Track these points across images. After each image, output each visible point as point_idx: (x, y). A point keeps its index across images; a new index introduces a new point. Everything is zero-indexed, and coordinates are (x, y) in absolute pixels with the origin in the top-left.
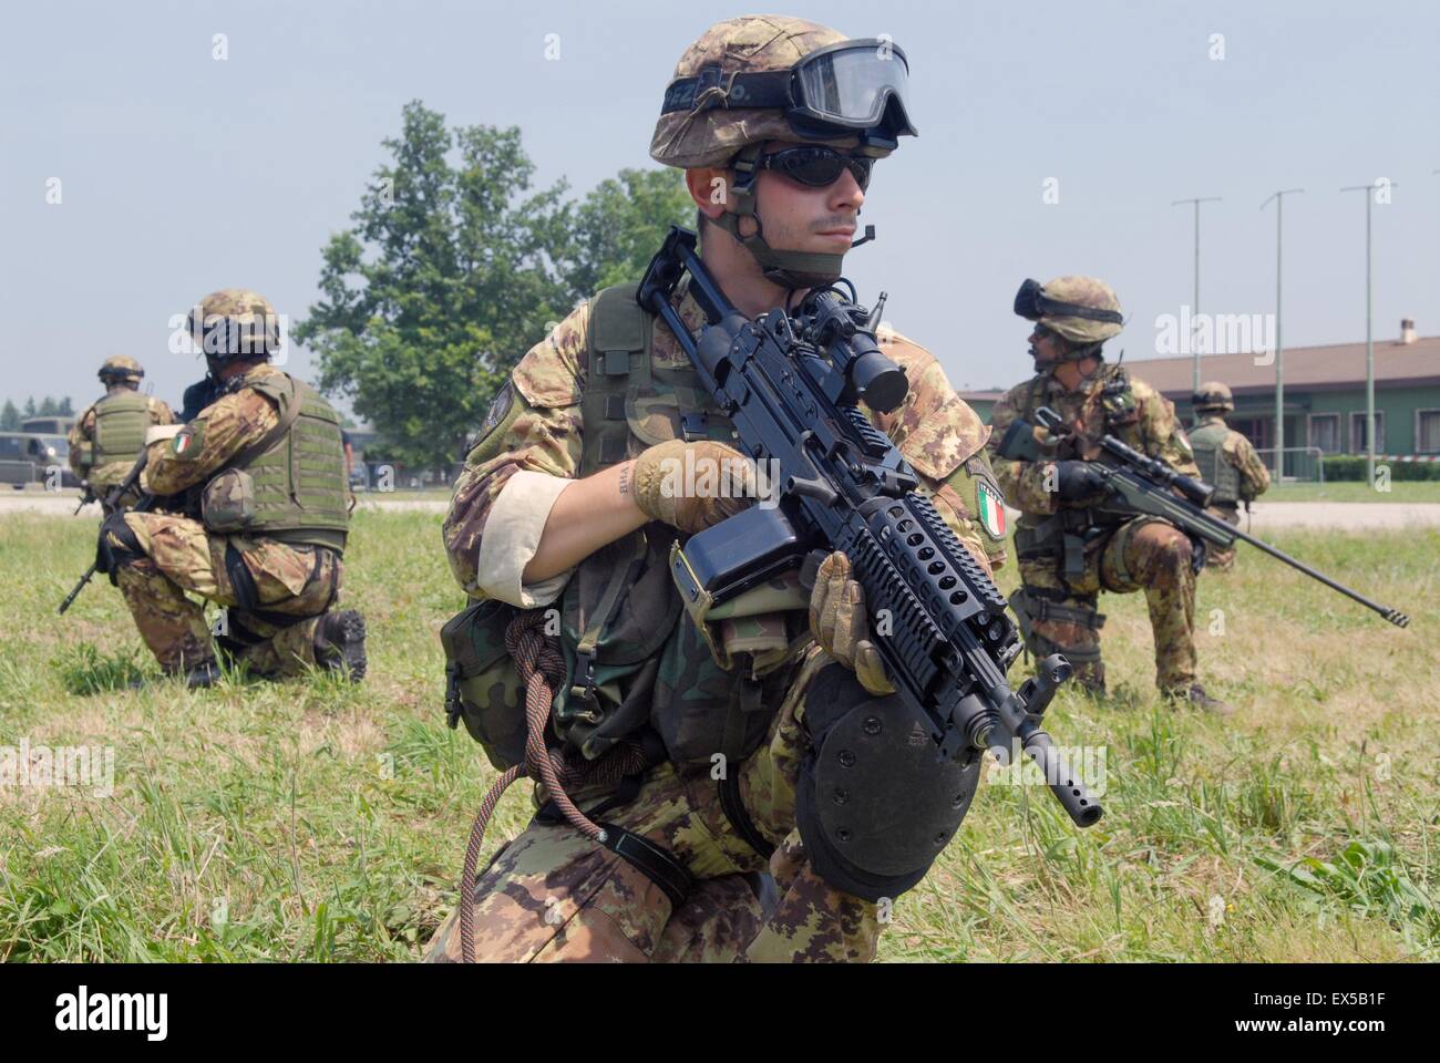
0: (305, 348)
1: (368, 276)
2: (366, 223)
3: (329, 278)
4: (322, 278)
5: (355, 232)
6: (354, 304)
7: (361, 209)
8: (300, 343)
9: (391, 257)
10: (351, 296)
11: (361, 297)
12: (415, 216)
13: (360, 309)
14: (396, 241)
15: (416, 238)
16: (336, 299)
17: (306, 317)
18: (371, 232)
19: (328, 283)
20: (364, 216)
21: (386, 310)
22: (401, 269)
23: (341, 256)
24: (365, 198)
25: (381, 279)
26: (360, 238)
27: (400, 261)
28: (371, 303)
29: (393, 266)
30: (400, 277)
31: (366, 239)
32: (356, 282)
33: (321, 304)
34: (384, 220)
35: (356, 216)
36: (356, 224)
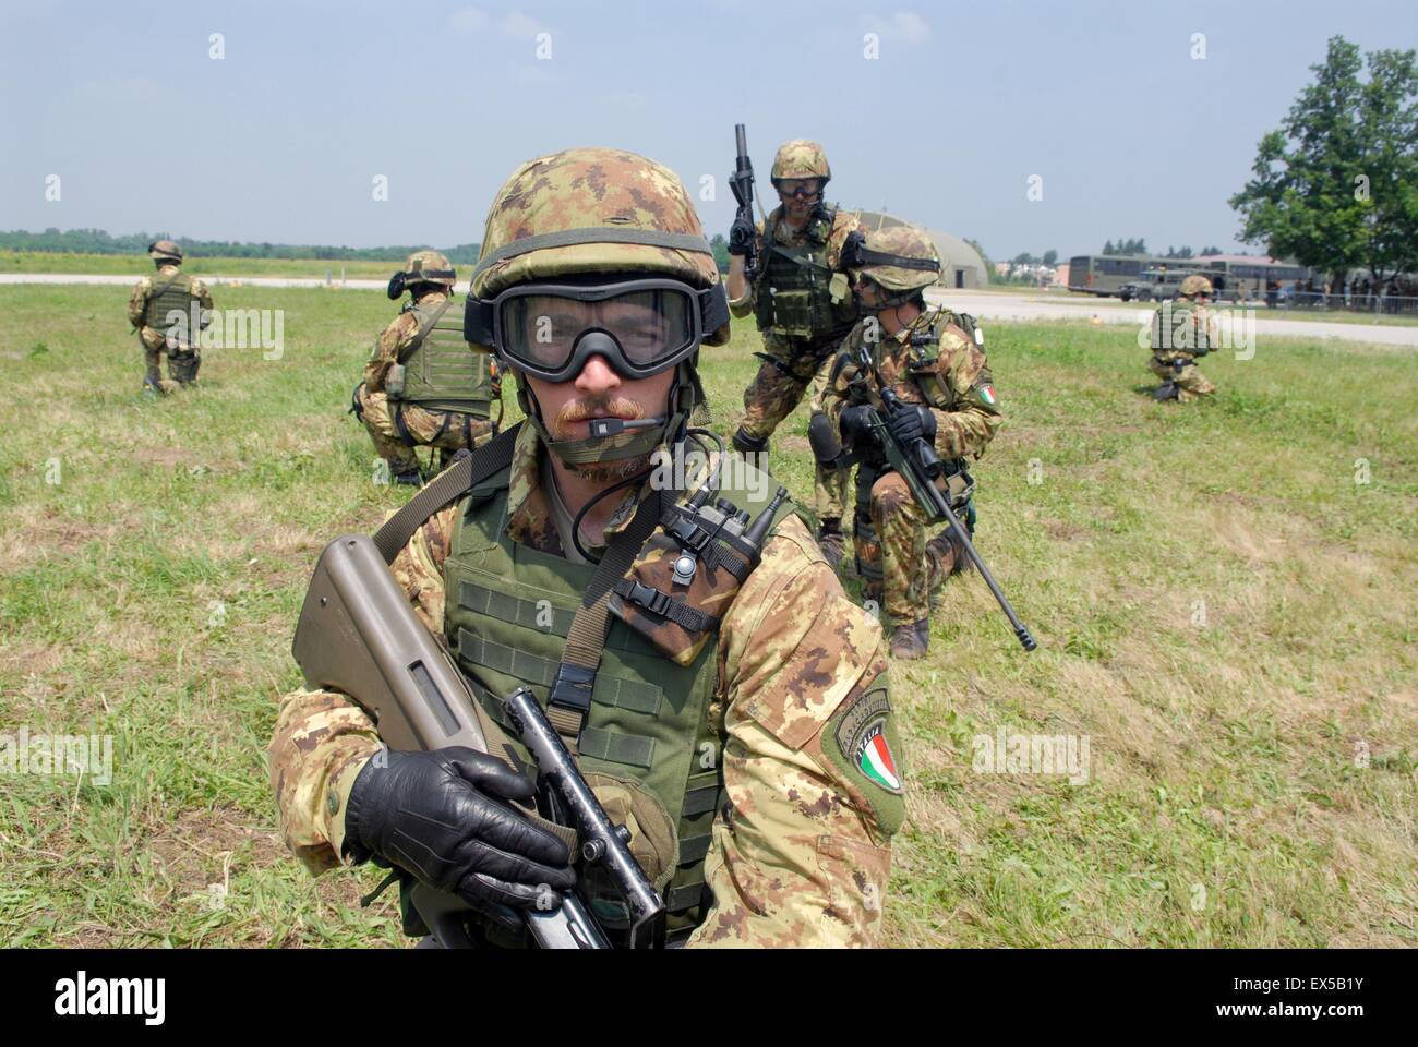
0: (1239, 212)
1: (1288, 162)
2: (1291, 125)
3: (1260, 164)
4: (1255, 163)
5: (1283, 132)
6: (1277, 181)
7: (1288, 115)
8: (1235, 208)
9: (1306, 147)
10: (1274, 176)
11: (1282, 177)
12: (1327, 120)
13: (1281, 185)
14: (1312, 137)
15: (1327, 134)
16: (1263, 179)
17: (1242, 190)
18: (1295, 132)
19: (1260, 167)
20: (1290, 120)
21: (1298, 185)
22: (1312, 156)
23: (1271, 148)
24: (1292, 108)
25: (1297, 164)
26: (1286, 135)
27: (1313, 151)
28: (1288, 181)
29: (1308, 154)
30: (1311, 162)
31: (1291, 136)
32: (1279, 167)
33: (1254, 182)
34: (1304, 122)
35: (1284, 121)
36: (1283, 127)
